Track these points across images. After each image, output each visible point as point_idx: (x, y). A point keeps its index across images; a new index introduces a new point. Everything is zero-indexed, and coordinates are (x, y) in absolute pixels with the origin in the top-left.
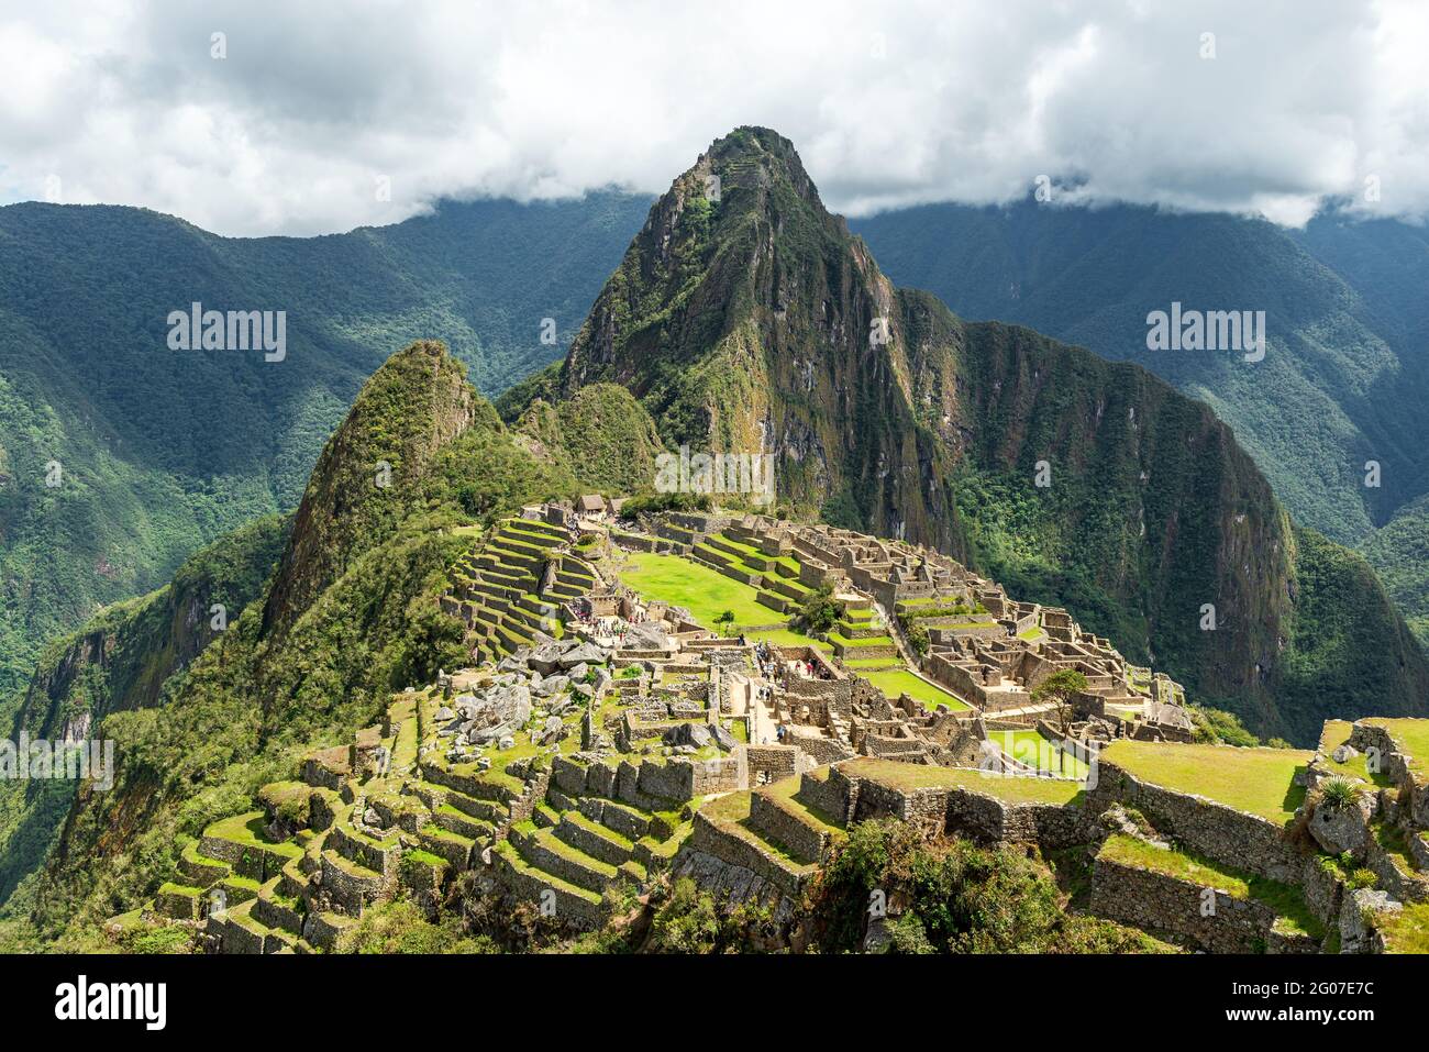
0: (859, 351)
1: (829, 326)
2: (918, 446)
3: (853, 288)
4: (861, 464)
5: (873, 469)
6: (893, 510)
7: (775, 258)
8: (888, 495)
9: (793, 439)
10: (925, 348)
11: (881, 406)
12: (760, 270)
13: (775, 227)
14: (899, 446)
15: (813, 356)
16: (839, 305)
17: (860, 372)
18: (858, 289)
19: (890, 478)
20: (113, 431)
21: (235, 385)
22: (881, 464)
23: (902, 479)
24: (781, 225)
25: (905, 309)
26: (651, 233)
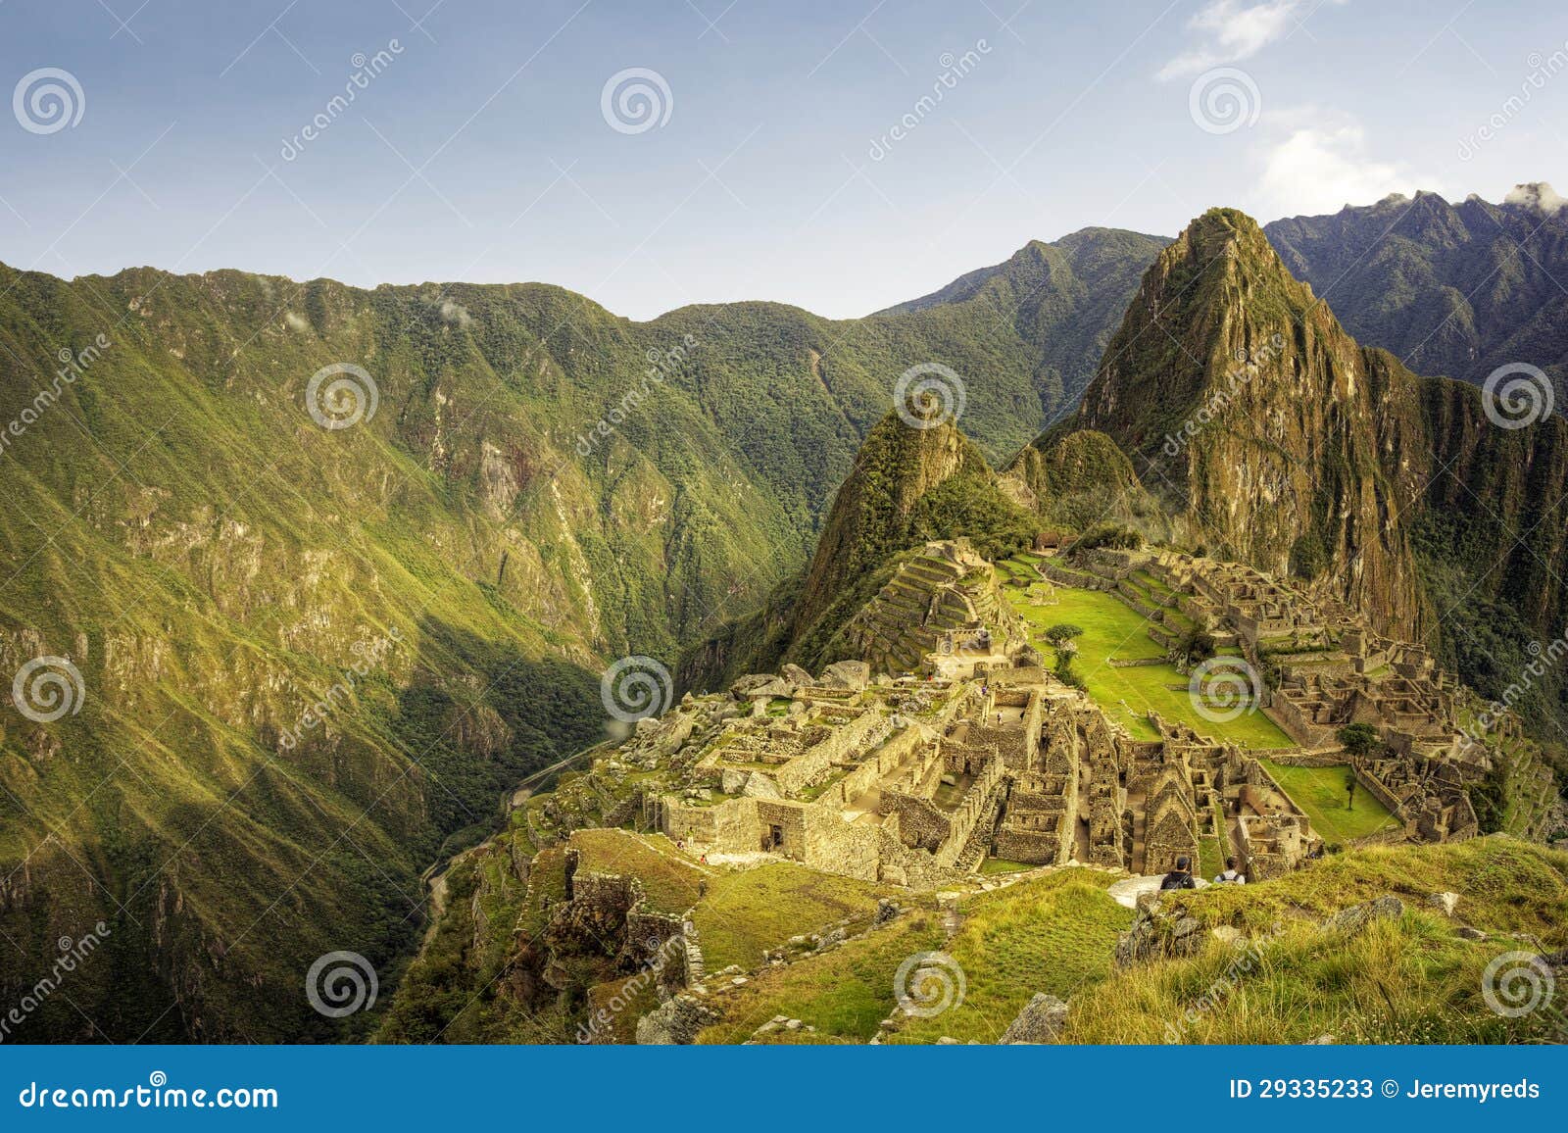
0: (1324, 403)
1: (1298, 380)
2: (1376, 489)
3: (1316, 344)
4: (1326, 505)
5: (1337, 510)
6: (1354, 548)
7: (1245, 319)
8: (1349, 534)
9: (1268, 480)
10: (1385, 399)
11: (1344, 454)
12: (1233, 328)
13: (1245, 292)
14: (1359, 489)
15: (1283, 405)
16: (1305, 360)
17: (1325, 421)
18: (1320, 347)
19: (1351, 518)
20: (746, 479)
21: (837, 440)
22: (1343, 505)
23: (1361, 518)
24: (1250, 290)
25: (1367, 366)
26: (1144, 300)
